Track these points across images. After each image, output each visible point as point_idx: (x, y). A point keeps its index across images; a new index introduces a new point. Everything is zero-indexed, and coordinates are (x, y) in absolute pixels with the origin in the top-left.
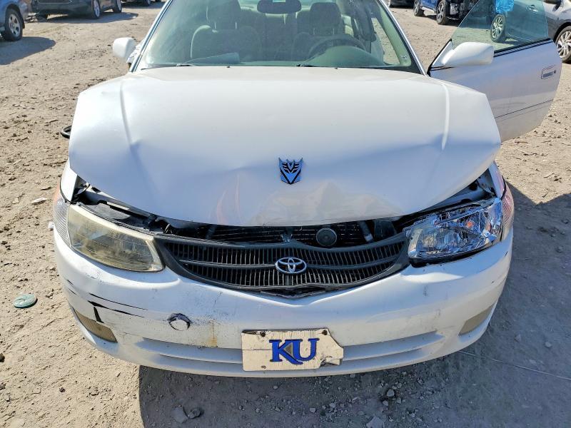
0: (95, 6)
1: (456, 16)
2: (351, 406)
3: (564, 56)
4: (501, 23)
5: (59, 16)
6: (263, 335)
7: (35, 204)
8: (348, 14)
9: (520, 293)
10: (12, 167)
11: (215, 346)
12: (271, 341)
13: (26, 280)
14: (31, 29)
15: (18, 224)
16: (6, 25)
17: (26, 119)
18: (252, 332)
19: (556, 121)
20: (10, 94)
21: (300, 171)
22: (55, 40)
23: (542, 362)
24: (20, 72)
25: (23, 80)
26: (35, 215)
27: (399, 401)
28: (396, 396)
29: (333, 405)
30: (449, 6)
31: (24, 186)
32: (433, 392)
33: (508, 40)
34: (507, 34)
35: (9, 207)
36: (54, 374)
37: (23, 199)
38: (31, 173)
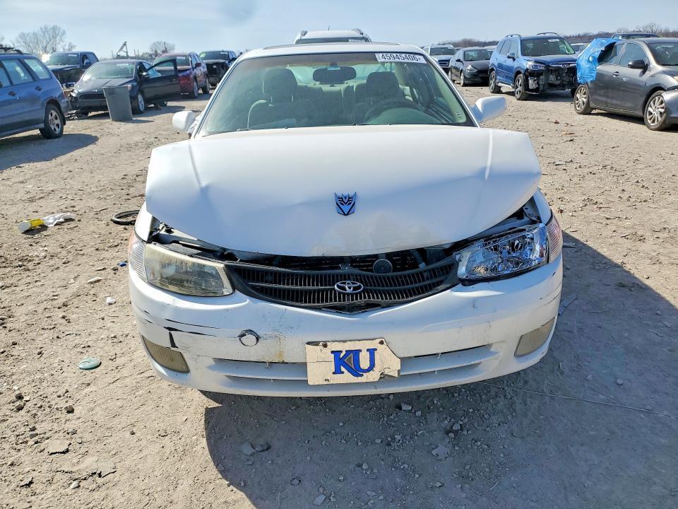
0: (140, 100)
1: (536, 90)
2: (416, 438)
3: (656, 123)
4: (584, 94)
5: (100, 112)
6: (325, 346)
7: (91, 283)
8: (407, 85)
9: (593, 340)
10: (64, 253)
11: (282, 361)
12: (332, 352)
13: (89, 346)
14: (72, 127)
15: (76, 301)
16: (46, 121)
17: (75, 209)
18: (315, 344)
19: (643, 186)
20: (56, 188)
21: (354, 204)
22: (98, 136)
23: (612, 397)
24: (64, 167)
25: (68, 174)
26: (92, 292)
27: (465, 433)
28: (462, 429)
29: (398, 437)
30: (528, 81)
31: (78, 268)
32: (499, 425)
33: (594, 112)
34: (592, 105)
35: (65, 287)
36: (123, 420)
37: (79, 279)
38: (84, 257)
